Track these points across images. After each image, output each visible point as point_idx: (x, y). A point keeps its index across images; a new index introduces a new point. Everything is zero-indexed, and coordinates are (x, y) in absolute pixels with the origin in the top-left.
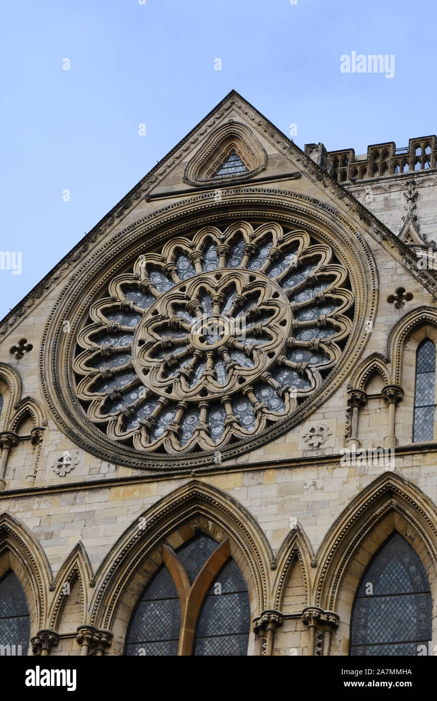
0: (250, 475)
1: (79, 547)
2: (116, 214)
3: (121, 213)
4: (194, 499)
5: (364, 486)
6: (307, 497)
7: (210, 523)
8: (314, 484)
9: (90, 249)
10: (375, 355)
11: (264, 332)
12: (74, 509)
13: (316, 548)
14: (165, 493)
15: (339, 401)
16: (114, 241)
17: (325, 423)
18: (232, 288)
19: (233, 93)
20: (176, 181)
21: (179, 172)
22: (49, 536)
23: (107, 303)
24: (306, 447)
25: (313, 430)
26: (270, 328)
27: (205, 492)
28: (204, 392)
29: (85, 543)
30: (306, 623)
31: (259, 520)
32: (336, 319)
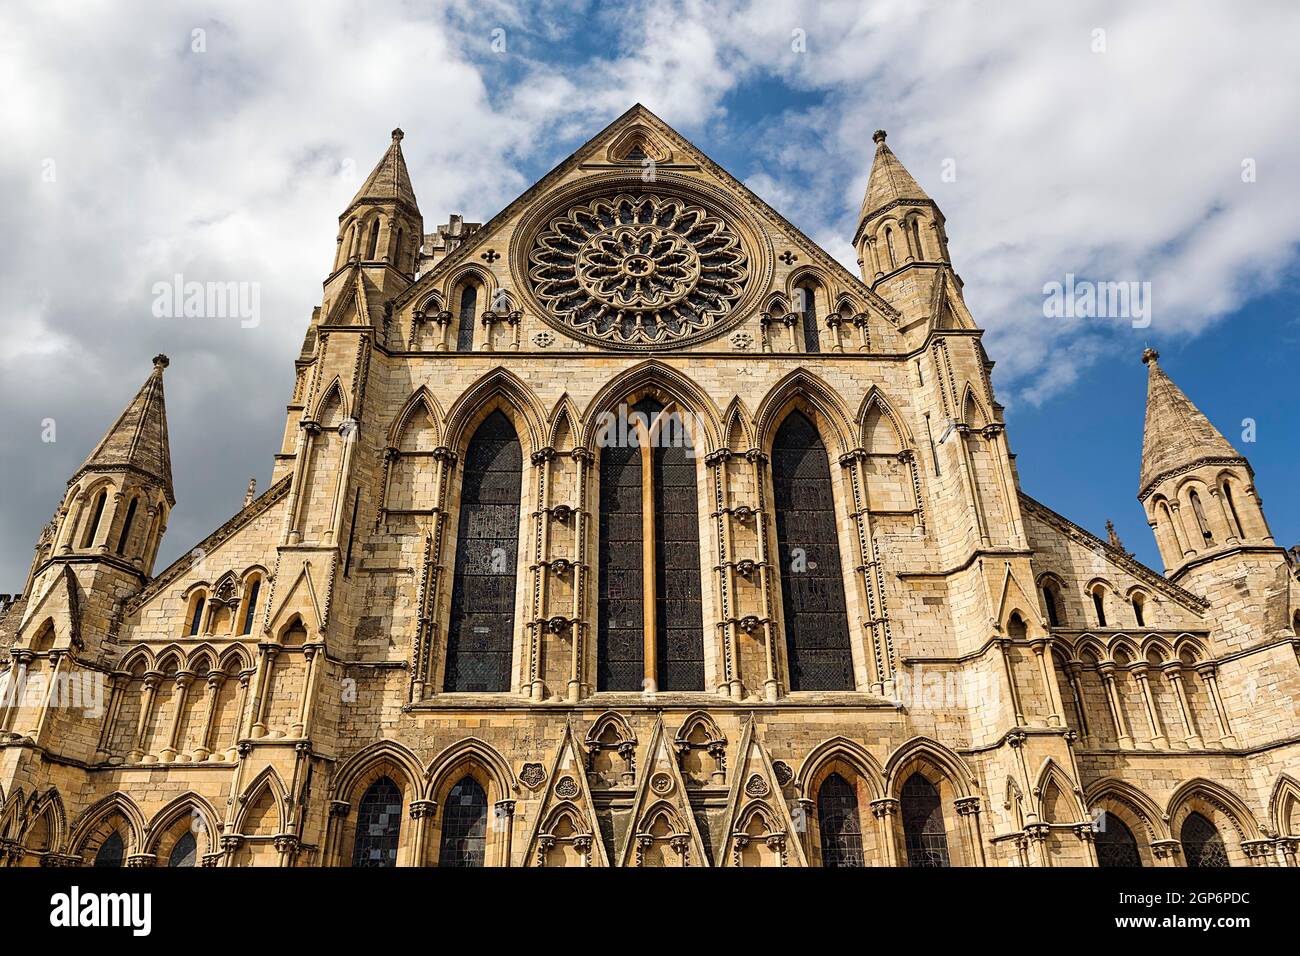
0: (695, 360)
1: (565, 395)
2: (556, 173)
3: (559, 174)
4: (651, 373)
5: (783, 375)
6: (741, 378)
7: (659, 391)
8: (745, 371)
9: (537, 194)
10: (777, 293)
11: (680, 271)
12: (557, 370)
13: (754, 412)
14: (630, 366)
15: (756, 319)
16: (557, 192)
17: (748, 333)
18: (648, 239)
19: (638, 105)
20: (601, 158)
21: (604, 152)
22: (540, 386)
23: (550, 235)
24: (734, 346)
25: (738, 336)
26: (684, 267)
27: (661, 369)
28: (639, 304)
29: (569, 392)
30: (749, 460)
31: (707, 390)
32: (735, 268)
